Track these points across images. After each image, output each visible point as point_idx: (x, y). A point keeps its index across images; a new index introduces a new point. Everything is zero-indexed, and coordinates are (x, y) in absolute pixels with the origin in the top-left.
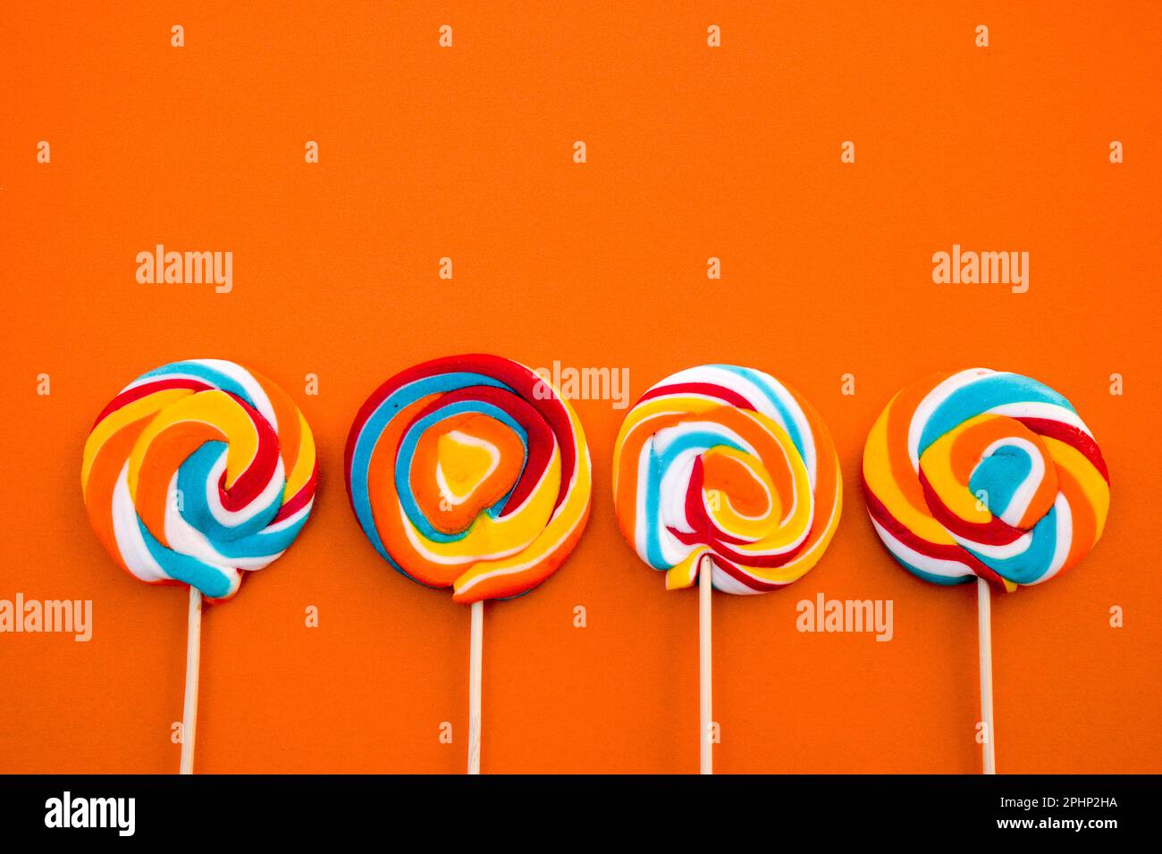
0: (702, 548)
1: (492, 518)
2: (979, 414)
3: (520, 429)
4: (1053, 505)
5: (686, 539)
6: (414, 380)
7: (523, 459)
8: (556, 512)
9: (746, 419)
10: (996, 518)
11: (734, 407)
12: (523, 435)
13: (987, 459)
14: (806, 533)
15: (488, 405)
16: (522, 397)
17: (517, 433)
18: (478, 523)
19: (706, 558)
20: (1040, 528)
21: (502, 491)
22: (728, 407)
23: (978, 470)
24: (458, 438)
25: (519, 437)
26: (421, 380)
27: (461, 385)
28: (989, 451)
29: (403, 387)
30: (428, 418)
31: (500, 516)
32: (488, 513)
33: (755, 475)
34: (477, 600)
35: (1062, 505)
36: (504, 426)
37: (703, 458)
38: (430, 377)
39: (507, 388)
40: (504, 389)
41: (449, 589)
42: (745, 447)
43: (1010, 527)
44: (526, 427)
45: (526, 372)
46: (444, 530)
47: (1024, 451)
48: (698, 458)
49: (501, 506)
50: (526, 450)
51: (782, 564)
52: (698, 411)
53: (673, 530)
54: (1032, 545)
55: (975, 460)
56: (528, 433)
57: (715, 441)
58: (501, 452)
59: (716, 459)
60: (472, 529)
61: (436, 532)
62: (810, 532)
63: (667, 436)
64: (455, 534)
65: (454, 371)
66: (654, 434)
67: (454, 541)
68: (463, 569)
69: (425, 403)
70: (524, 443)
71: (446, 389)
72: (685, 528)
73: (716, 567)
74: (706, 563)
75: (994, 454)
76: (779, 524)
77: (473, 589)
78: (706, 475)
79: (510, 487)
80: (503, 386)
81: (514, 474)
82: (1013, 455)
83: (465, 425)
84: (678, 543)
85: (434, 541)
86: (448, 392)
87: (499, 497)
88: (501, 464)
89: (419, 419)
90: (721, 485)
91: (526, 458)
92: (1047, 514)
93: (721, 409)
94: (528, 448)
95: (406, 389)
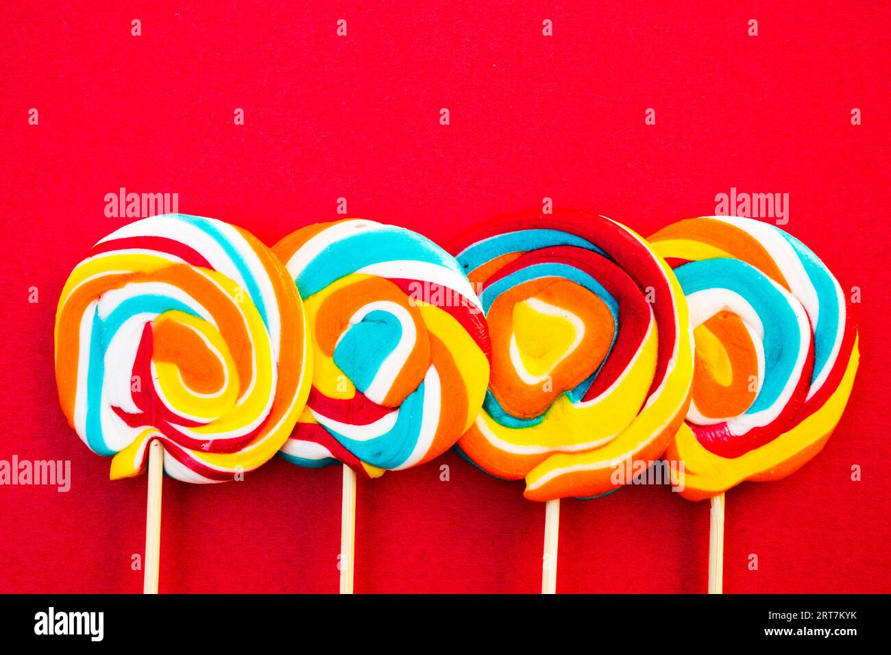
0: (151, 431)
1: (573, 402)
2: (352, 273)
3: (610, 298)
4: (423, 380)
5: (132, 421)
6: (488, 237)
7: (612, 335)
8: (651, 398)
9: (202, 279)
10: (359, 394)
11: (189, 265)
12: (614, 307)
13: (354, 326)
14: (266, 412)
15: (574, 269)
16: (614, 261)
17: (607, 303)
18: (556, 408)
19: (155, 442)
20: (406, 406)
21: (586, 372)
22: (182, 265)
23: (344, 338)
24: (536, 305)
25: (608, 307)
26: (497, 237)
27: (542, 244)
28: (357, 317)
29: (474, 245)
30: (504, 281)
31: (583, 400)
32: (569, 396)
33: (210, 346)
34: (553, 498)
35: (432, 380)
36: (591, 294)
37: (153, 325)
38: (506, 234)
39: (597, 250)
40: (593, 250)
41: (522, 483)
42: (200, 313)
43: (374, 404)
44: (617, 296)
45: (620, 232)
46: (517, 414)
47: (396, 318)
48: (148, 326)
49: (584, 389)
50: (616, 324)
51: (240, 450)
52: (148, 270)
53: (118, 410)
54: (397, 425)
55: (343, 326)
56: (619, 303)
57: (167, 305)
58: (587, 326)
59: (168, 326)
60: (550, 413)
61: (507, 415)
62: (271, 411)
63: (112, 300)
64: (530, 419)
65: (534, 227)
66: (100, 297)
67: (528, 426)
68: (536, 461)
69: (500, 265)
70: (615, 315)
71: (524, 248)
72: (132, 408)
73: (167, 454)
74: (155, 450)
75: (363, 321)
76: (236, 402)
77: (548, 485)
78: (157, 346)
79: (596, 368)
80: (591, 247)
81: (600, 353)
82: (383, 322)
83: (546, 291)
84: (123, 424)
85: (504, 425)
86: (527, 252)
87: (582, 380)
88: (586, 340)
89: (492, 282)
90: (174, 356)
91: (616, 333)
92: (416, 390)
93: (174, 268)
94: (619, 321)
95: (479, 247)
